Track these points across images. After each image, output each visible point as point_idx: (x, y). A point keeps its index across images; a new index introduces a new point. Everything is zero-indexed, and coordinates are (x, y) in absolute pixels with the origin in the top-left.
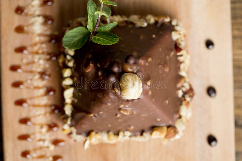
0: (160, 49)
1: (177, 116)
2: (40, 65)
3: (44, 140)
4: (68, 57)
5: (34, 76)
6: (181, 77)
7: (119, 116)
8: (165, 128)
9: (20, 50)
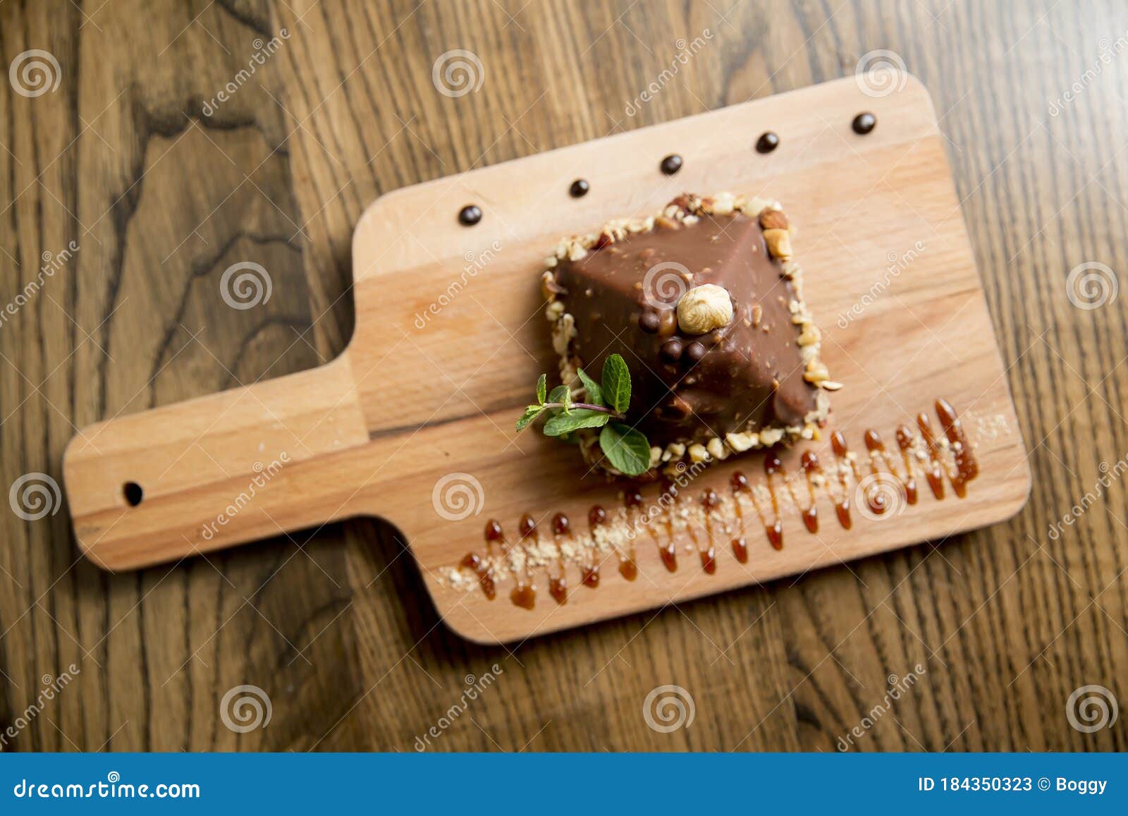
0: (613, 273)
1: (737, 215)
2: (690, 514)
3: (841, 475)
4: (667, 457)
5: (715, 520)
6: (658, 225)
7: (766, 327)
8: (768, 233)
9: (669, 560)
